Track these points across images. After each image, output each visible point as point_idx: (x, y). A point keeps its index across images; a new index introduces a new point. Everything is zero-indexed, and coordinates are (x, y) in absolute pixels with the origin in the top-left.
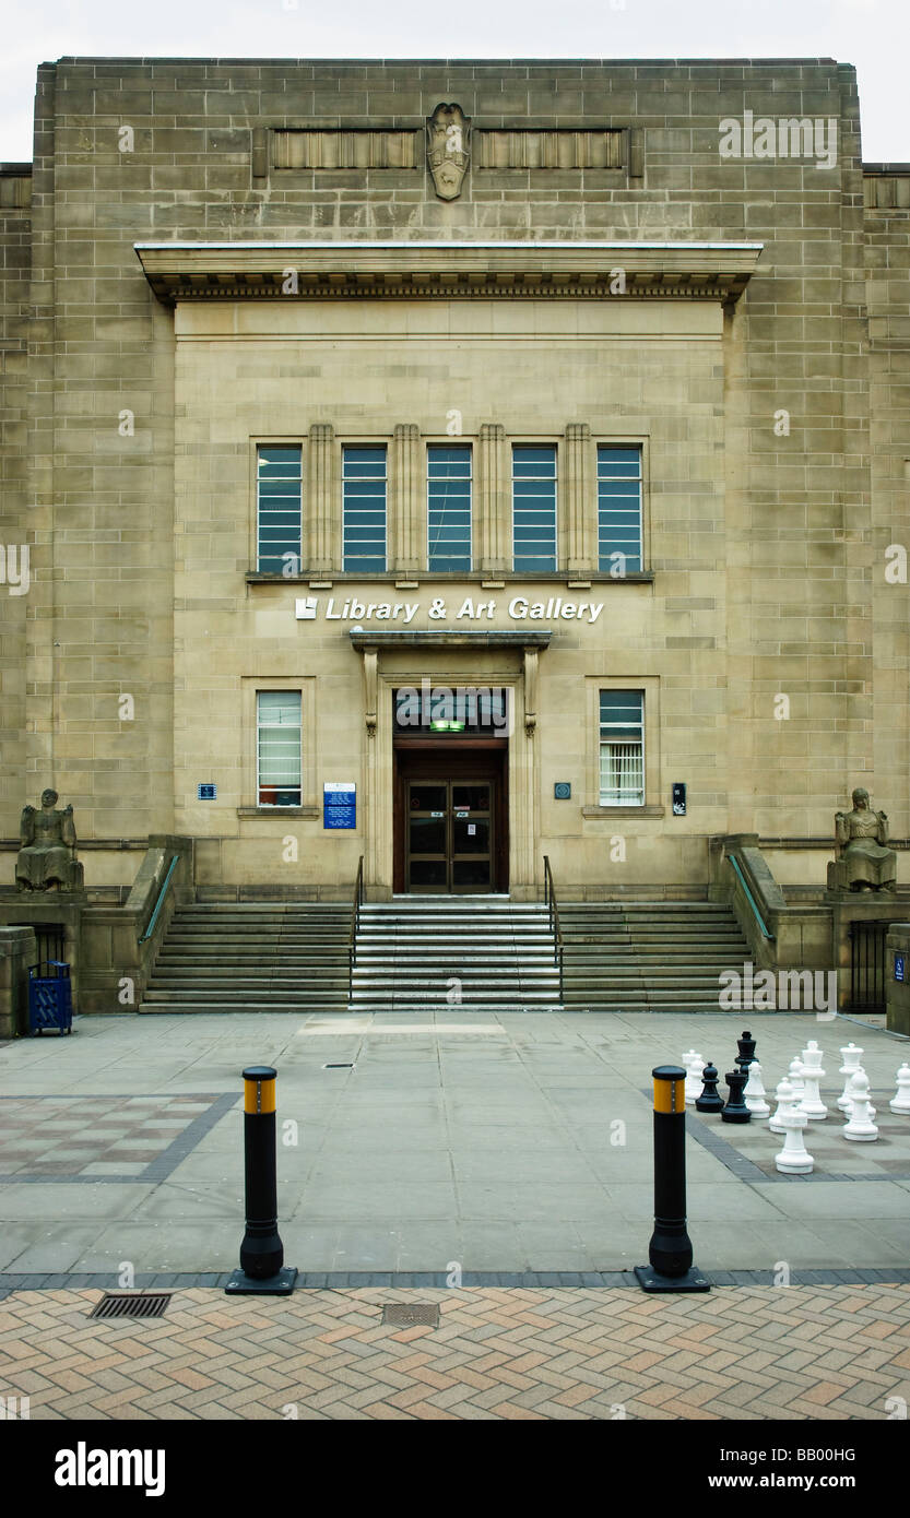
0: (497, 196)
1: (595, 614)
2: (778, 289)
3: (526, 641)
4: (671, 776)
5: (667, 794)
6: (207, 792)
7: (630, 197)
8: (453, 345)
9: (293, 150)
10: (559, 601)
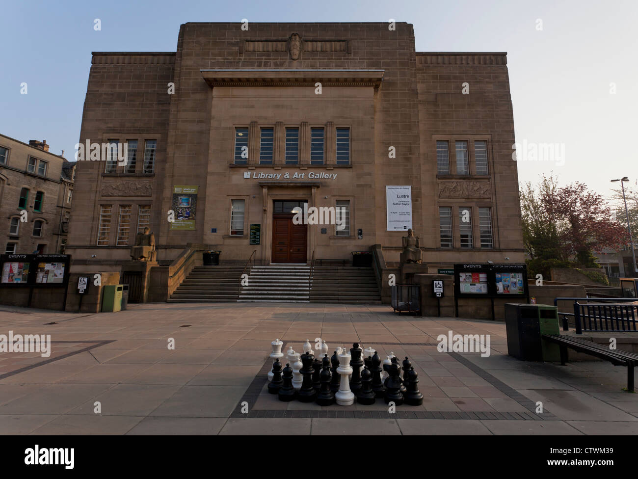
0: (309, 59)
1: (334, 177)
2: (391, 84)
3: (312, 185)
4: (358, 227)
5: (356, 232)
6: (214, 230)
7: (347, 59)
8: (294, 99)
9: (251, 46)
10: (324, 173)
